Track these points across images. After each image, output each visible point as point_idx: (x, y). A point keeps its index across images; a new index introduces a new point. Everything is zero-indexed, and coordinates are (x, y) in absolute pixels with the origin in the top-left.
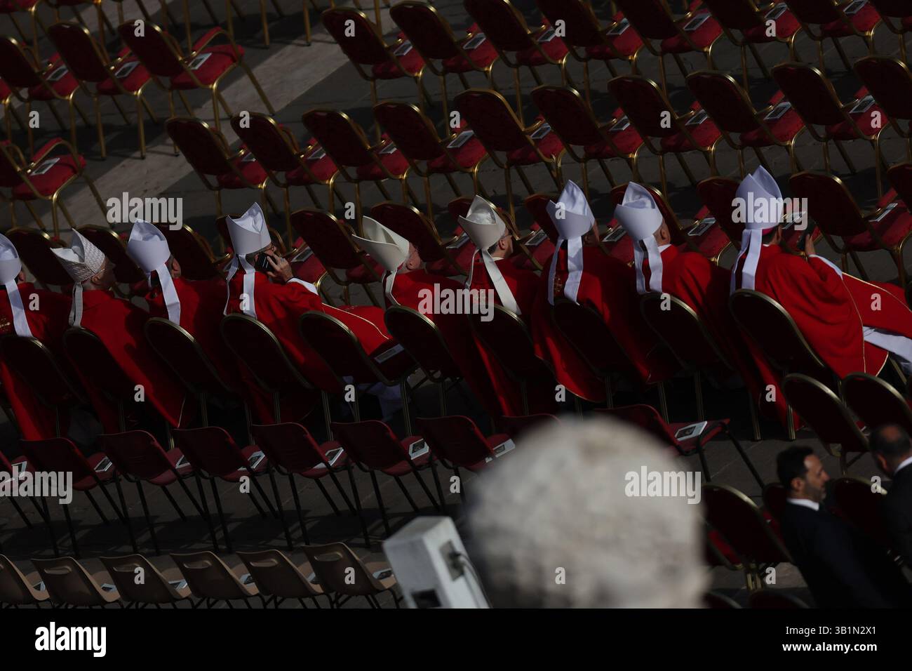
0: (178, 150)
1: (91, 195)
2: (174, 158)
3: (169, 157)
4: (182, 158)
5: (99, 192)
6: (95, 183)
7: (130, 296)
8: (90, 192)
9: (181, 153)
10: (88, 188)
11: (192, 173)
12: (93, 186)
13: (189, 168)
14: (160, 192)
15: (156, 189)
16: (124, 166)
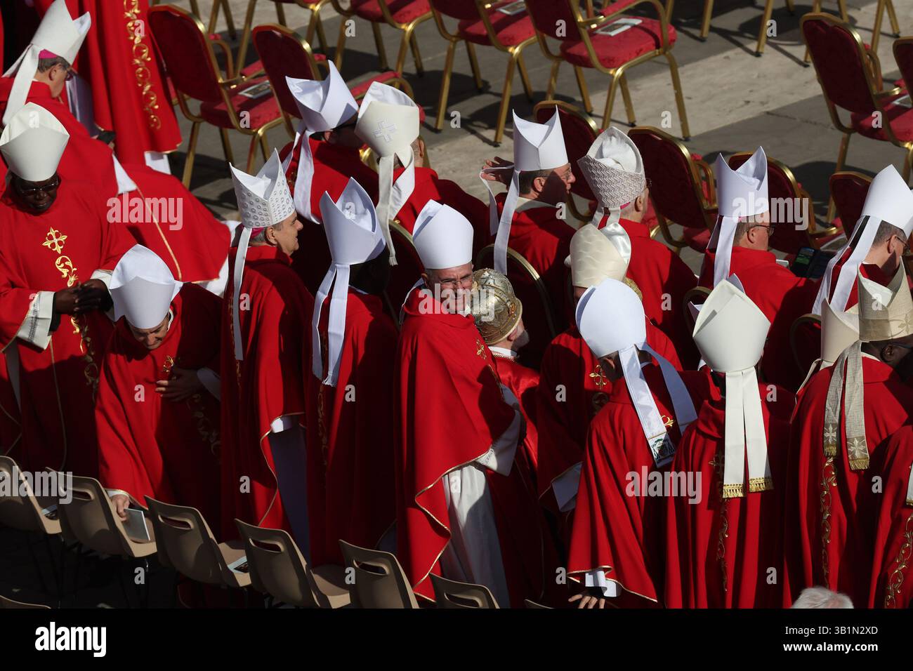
0: (809, 59)
1: (669, 84)
2: (802, 68)
3: (796, 65)
4: (812, 72)
5: (683, 85)
6: (680, 70)
7: (680, 244)
8: (670, 80)
9: (812, 65)
10: (668, 74)
11: (820, 96)
12: (677, 74)
13: (816, 89)
14: (768, 110)
15: (762, 103)
16: (727, 58)
